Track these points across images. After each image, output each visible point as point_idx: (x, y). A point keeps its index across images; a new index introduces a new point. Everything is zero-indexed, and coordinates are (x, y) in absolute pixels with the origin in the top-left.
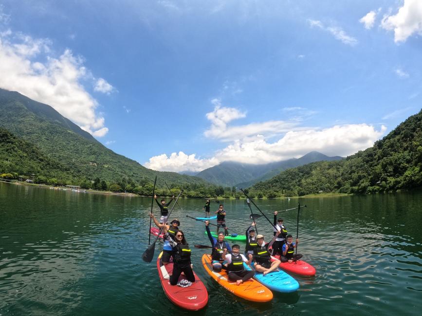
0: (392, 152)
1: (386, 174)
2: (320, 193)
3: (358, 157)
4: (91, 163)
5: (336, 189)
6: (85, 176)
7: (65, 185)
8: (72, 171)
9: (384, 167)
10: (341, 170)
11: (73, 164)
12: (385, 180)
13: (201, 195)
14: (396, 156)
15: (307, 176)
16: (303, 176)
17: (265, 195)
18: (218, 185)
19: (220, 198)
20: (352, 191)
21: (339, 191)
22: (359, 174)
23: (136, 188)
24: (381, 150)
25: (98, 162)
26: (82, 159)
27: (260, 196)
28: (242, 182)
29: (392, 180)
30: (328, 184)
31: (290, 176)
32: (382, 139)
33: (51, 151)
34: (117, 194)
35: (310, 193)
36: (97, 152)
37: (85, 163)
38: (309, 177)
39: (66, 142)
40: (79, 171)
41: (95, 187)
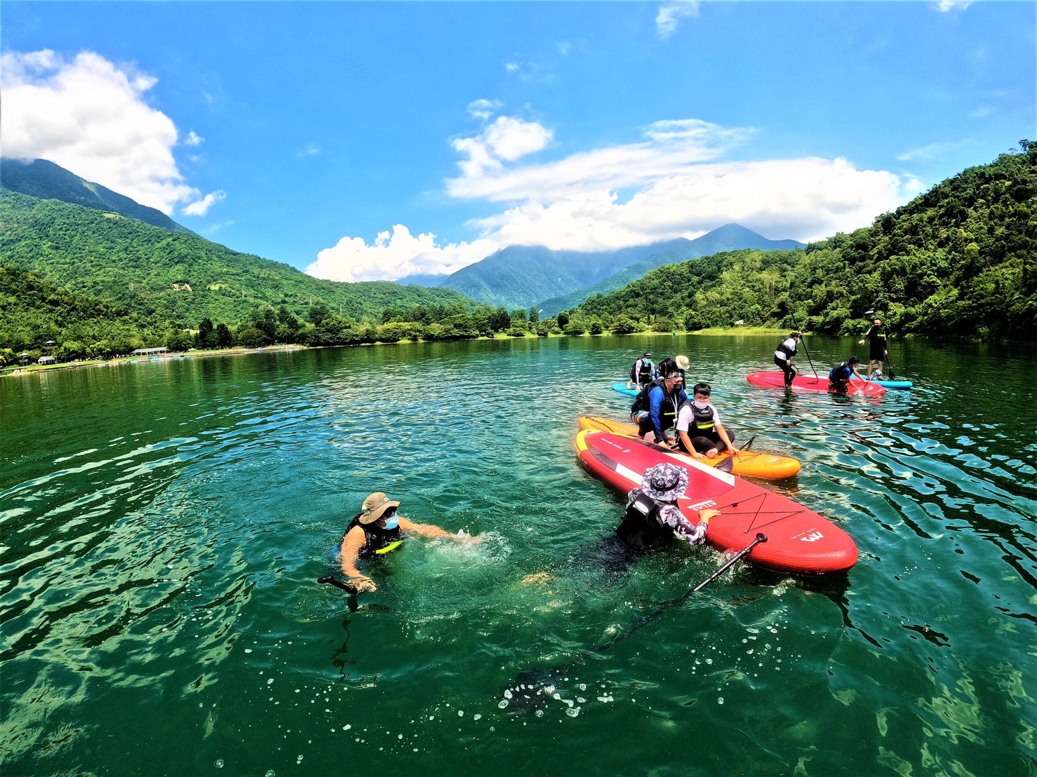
0: (912, 246)
1: (887, 295)
2: (737, 326)
3: (835, 248)
4: (176, 285)
5: (775, 319)
6: (168, 321)
7: (128, 351)
8: (135, 315)
9: (887, 277)
10: (791, 275)
11: (132, 297)
12: (884, 308)
13: (456, 332)
14: (918, 255)
15: (708, 283)
16: (700, 283)
17: (607, 327)
18: (494, 308)
19: (501, 336)
20: (810, 326)
21: (780, 322)
22: (829, 288)
23: (301, 331)
24: (887, 238)
25: (193, 281)
26: (153, 280)
27: (596, 330)
28: (553, 296)
29: (898, 309)
30: (757, 306)
31: (670, 284)
32: (893, 211)
33: (71, 276)
34: (259, 350)
35: (715, 323)
36: (186, 256)
37: (162, 289)
38: (712, 286)
39: (104, 245)
40: (151, 312)
41: (202, 342)
